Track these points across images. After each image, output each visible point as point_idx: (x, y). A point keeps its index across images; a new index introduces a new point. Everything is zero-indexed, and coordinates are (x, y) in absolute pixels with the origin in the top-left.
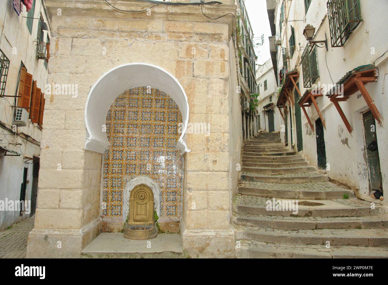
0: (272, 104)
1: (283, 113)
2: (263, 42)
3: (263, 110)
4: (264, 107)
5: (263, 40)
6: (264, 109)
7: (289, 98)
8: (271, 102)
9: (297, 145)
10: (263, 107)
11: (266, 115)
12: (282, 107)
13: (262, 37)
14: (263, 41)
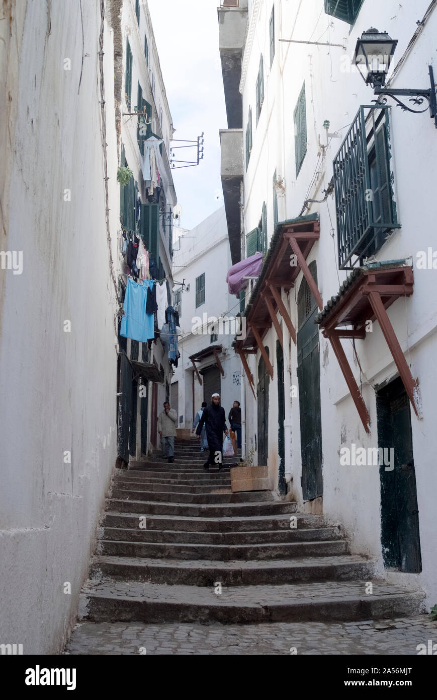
0: (219, 349)
1: (254, 371)
2: (200, 156)
3: (187, 367)
4: (192, 358)
5: (200, 149)
6: (191, 364)
7: (280, 318)
8: (215, 344)
9: (302, 478)
10: (190, 358)
11: (197, 382)
12: (251, 352)
13: (199, 142)
14: (201, 153)
